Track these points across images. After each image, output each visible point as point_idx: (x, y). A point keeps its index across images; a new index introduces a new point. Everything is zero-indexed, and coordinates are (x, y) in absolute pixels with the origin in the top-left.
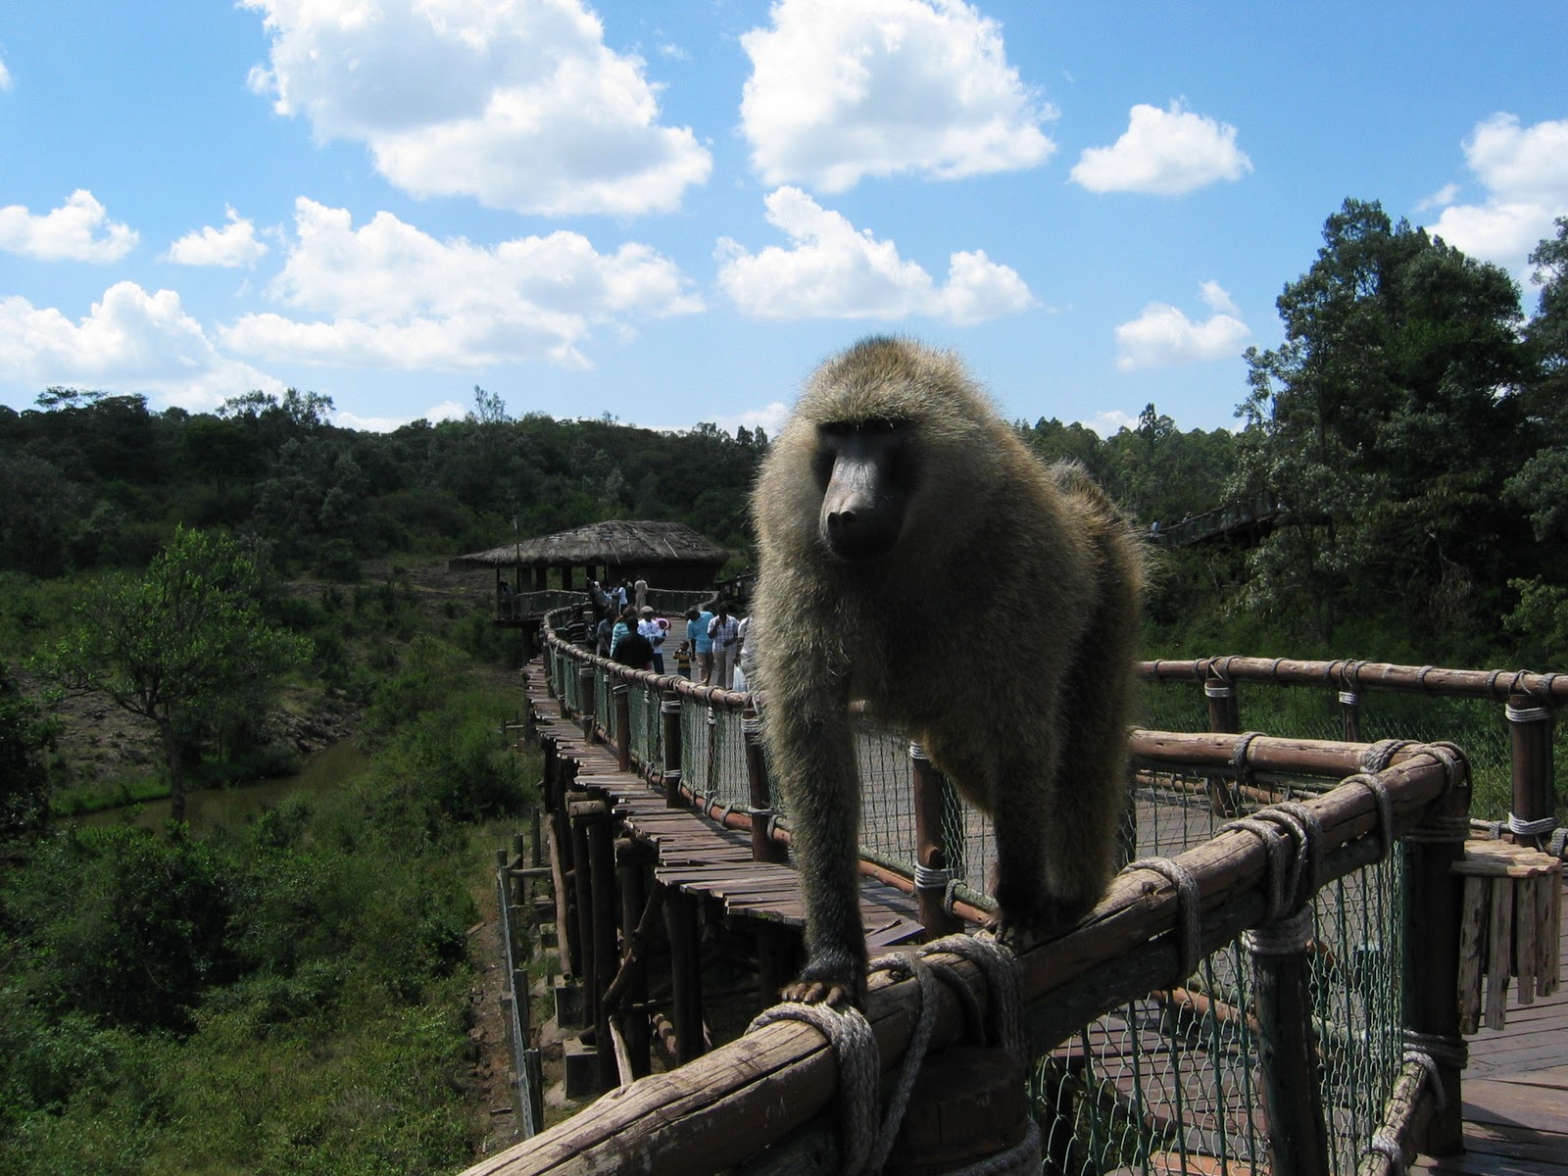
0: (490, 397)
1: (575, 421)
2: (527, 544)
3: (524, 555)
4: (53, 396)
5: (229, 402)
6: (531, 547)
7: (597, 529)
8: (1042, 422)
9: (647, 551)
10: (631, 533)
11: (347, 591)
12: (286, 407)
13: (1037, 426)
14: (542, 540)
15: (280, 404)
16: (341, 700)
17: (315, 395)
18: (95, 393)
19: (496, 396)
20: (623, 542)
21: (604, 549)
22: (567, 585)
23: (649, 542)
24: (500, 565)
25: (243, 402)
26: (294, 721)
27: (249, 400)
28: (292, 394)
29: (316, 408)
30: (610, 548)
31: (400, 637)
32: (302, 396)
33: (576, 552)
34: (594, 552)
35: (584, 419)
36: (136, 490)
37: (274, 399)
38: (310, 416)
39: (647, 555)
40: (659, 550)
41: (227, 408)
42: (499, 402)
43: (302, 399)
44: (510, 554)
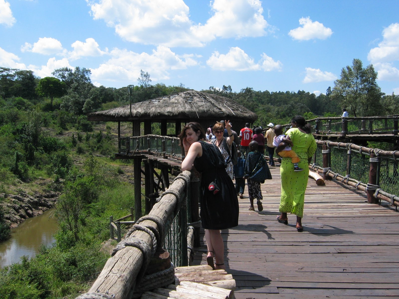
0: (145, 73)
1: (172, 86)
2: (137, 105)
3: (134, 111)
4: (2, 70)
5: (56, 71)
6: (140, 106)
7: (183, 95)
8: (299, 91)
9: (217, 110)
10: (205, 98)
11: (84, 135)
12: (75, 73)
13: (298, 92)
14: (147, 102)
15: (73, 72)
16: (62, 185)
17: (85, 69)
18: (16, 69)
19: (147, 73)
20: (200, 104)
21: (187, 108)
22: (164, 132)
23: (217, 104)
24: (119, 119)
25: (60, 71)
26: (26, 199)
27: (63, 70)
28: (78, 69)
29: (85, 74)
30: (192, 107)
31: (101, 153)
32: (81, 69)
33: (169, 109)
34: (181, 109)
35: (174, 86)
36: (25, 100)
37: (71, 70)
38: (83, 76)
39: (216, 113)
40: (224, 110)
41: (55, 73)
42: (148, 75)
43: (81, 70)
44: (126, 110)
